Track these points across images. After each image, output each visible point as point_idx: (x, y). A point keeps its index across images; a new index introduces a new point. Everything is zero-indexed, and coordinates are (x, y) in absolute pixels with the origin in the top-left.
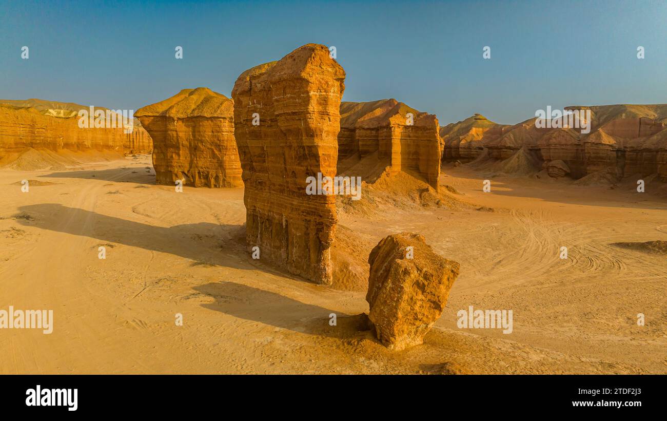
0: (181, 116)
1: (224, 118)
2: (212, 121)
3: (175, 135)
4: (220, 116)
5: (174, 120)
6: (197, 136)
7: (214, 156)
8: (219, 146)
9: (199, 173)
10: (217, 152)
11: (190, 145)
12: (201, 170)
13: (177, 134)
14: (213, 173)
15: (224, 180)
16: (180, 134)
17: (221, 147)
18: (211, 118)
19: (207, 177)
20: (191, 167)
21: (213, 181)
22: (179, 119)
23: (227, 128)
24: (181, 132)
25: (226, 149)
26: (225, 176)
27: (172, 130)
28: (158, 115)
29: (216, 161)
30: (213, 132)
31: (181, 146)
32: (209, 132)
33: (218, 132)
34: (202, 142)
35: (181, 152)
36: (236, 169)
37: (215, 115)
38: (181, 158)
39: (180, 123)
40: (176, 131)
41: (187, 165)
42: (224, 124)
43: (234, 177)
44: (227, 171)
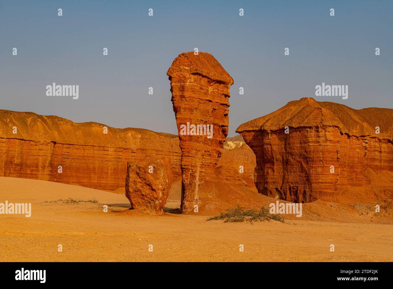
0: (274, 128)
1: (310, 128)
2: (300, 131)
3: (270, 149)
4: (306, 126)
5: (268, 133)
6: (288, 149)
7: (302, 170)
8: (306, 158)
9: (290, 189)
10: (304, 165)
11: (283, 160)
12: (292, 185)
13: (271, 148)
14: (301, 188)
15: (310, 196)
16: (275, 148)
17: (308, 159)
18: (298, 128)
19: (296, 194)
20: (283, 183)
21: (301, 197)
22: (273, 132)
23: (313, 139)
24: (274, 145)
25: (313, 161)
26: (311, 191)
27: (267, 144)
28: (257, 129)
29: (304, 175)
30: (301, 143)
31: (275, 161)
32: (298, 144)
33: (305, 143)
34: (292, 155)
35: (275, 167)
36: (322, 183)
37: (302, 125)
38: (275, 174)
39: (274, 136)
40: (271, 145)
41: (281, 181)
42: (311, 134)
43: (321, 192)
44: (313, 185)
